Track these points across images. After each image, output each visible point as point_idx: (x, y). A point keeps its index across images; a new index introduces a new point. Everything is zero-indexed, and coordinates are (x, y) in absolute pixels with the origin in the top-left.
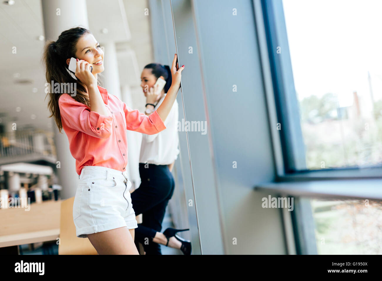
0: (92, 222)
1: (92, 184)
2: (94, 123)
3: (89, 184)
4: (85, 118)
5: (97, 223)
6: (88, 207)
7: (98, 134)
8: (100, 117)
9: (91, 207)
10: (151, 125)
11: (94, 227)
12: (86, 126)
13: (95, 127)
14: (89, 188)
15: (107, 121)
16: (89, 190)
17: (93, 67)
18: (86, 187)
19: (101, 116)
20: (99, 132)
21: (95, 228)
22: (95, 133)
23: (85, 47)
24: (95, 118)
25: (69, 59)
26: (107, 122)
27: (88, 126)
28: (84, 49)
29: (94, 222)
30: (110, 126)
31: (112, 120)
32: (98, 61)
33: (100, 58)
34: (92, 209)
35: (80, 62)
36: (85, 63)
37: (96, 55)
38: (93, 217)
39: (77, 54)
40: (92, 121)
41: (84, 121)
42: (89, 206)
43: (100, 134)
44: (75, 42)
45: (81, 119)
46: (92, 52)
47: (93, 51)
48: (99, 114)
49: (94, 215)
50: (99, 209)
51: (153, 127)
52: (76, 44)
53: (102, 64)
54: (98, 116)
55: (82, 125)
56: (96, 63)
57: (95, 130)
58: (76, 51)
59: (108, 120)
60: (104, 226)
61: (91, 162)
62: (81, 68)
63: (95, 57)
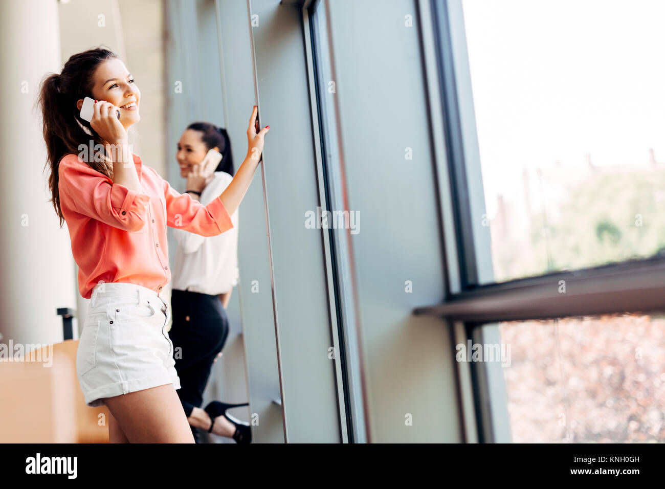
0: (118, 377)
1: (116, 312)
2: (117, 203)
3: (111, 313)
4: (103, 195)
5: (127, 378)
6: (110, 351)
7: (123, 221)
8: (128, 193)
9: (117, 350)
10: (209, 222)
11: (122, 384)
12: (104, 208)
13: (118, 210)
14: (111, 319)
15: (140, 201)
16: (112, 323)
17: (121, 113)
18: (106, 318)
19: (131, 192)
20: (124, 219)
21: (123, 386)
22: (117, 221)
23: (109, 79)
24: (119, 195)
25: (82, 100)
26: (139, 203)
27: (107, 207)
28: (107, 82)
29: (121, 376)
30: (144, 209)
31: (148, 201)
32: (130, 104)
33: (133, 98)
34: (117, 355)
35: (99, 104)
36: (107, 105)
37: (128, 93)
38: (120, 367)
39: (96, 90)
40: (114, 199)
41: (101, 199)
42: (112, 350)
43: (126, 222)
44: (93, 70)
45: (97, 195)
46: (120, 88)
47: (122, 86)
48: (128, 189)
49: (122, 364)
50: (131, 354)
51: (214, 225)
52: (93, 73)
53: (135, 109)
54: (125, 192)
55: (97, 205)
56: (127, 107)
57: (119, 214)
58: (93, 85)
59: (142, 199)
60: (139, 382)
61: (111, 275)
62: (101, 112)
63: (124, 96)
